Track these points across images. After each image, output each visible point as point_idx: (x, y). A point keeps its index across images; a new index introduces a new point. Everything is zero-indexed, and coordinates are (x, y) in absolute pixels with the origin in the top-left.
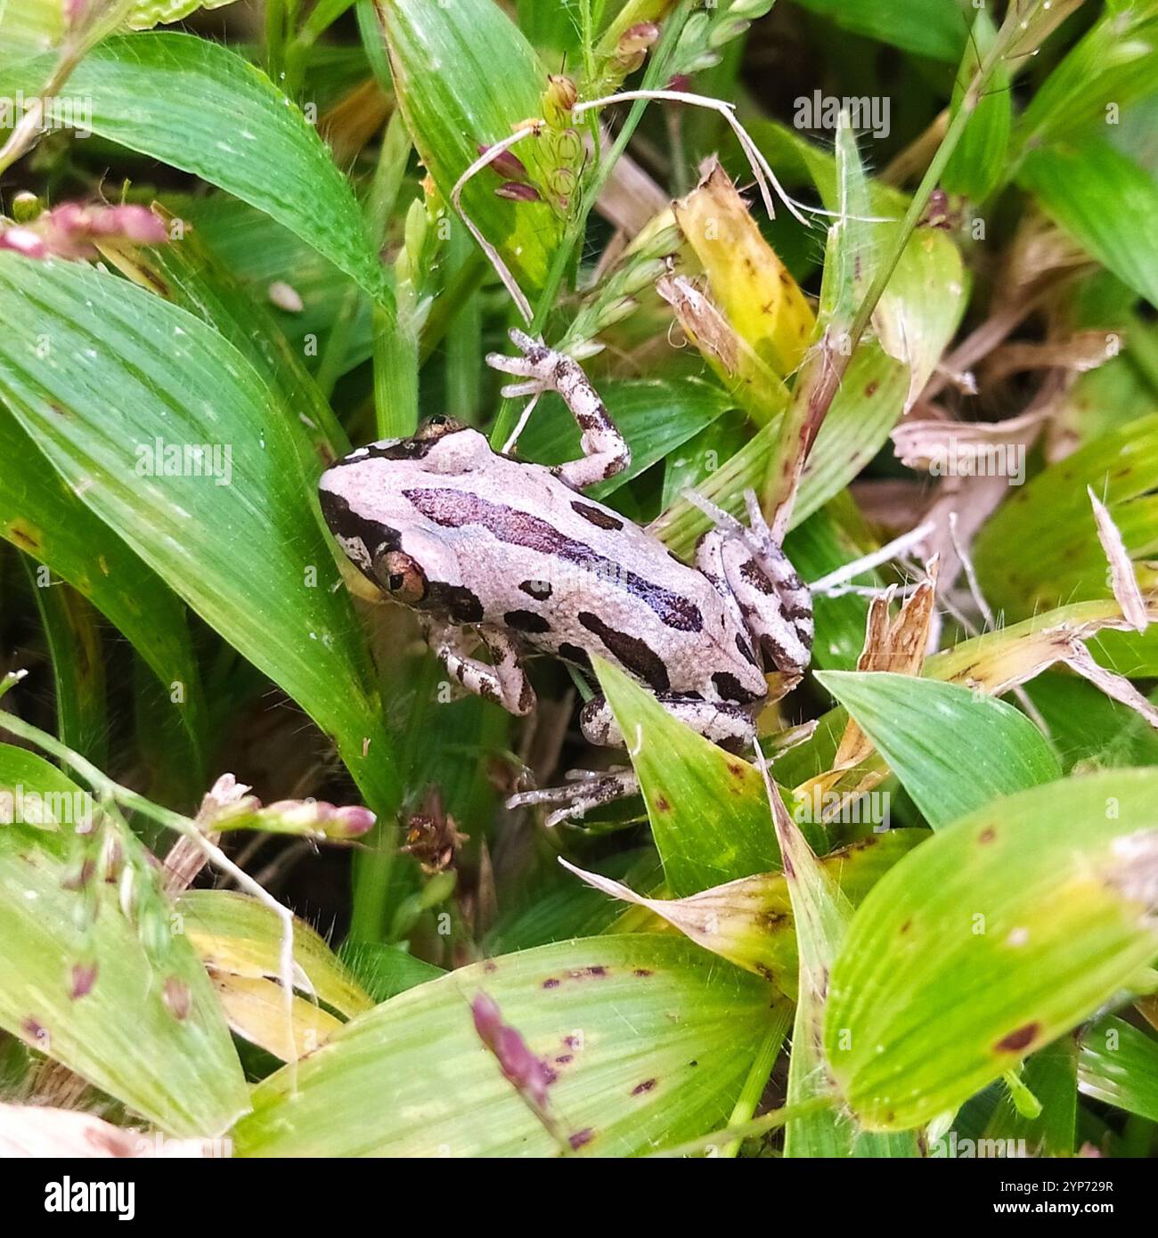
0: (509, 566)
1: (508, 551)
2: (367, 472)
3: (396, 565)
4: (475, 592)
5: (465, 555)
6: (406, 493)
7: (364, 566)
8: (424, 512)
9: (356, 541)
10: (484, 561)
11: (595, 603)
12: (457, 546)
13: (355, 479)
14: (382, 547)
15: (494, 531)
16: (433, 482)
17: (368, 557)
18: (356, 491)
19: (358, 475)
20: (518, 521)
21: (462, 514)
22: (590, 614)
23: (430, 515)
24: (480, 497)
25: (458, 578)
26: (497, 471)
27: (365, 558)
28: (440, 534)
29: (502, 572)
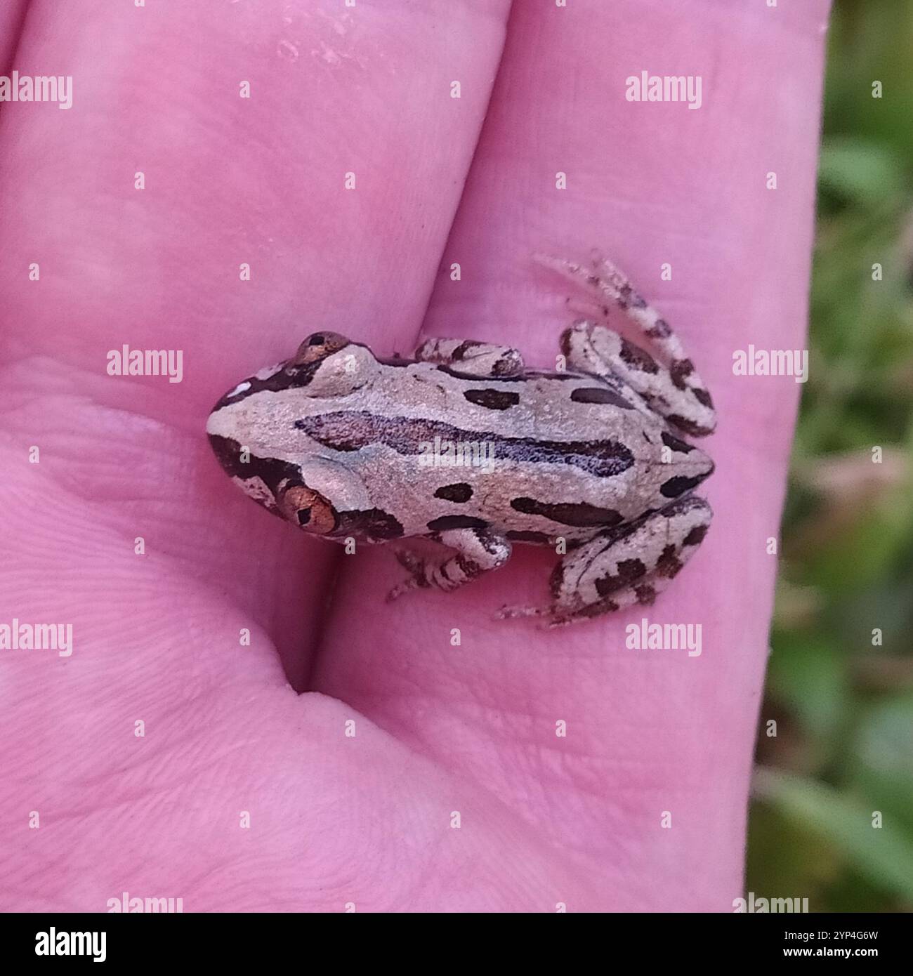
0: (420, 478)
1: (413, 463)
2: (254, 409)
3: (301, 500)
4: (389, 512)
5: (370, 477)
6: (299, 425)
7: (267, 504)
8: (320, 441)
9: (255, 480)
10: (390, 479)
11: (523, 487)
12: (360, 469)
13: (242, 418)
14: (283, 483)
15: (395, 447)
16: (323, 407)
17: (271, 495)
18: (246, 430)
19: (245, 413)
20: (416, 429)
21: (359, 436)
22: (521, 499)
23: (326, 442)
24: (373, 413)
25: (367, 501)
26: (386, 382)
27: (267, 496)
28: (341, 460)
29: (412, 486)
